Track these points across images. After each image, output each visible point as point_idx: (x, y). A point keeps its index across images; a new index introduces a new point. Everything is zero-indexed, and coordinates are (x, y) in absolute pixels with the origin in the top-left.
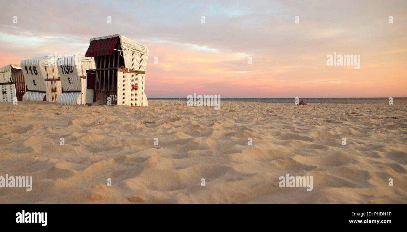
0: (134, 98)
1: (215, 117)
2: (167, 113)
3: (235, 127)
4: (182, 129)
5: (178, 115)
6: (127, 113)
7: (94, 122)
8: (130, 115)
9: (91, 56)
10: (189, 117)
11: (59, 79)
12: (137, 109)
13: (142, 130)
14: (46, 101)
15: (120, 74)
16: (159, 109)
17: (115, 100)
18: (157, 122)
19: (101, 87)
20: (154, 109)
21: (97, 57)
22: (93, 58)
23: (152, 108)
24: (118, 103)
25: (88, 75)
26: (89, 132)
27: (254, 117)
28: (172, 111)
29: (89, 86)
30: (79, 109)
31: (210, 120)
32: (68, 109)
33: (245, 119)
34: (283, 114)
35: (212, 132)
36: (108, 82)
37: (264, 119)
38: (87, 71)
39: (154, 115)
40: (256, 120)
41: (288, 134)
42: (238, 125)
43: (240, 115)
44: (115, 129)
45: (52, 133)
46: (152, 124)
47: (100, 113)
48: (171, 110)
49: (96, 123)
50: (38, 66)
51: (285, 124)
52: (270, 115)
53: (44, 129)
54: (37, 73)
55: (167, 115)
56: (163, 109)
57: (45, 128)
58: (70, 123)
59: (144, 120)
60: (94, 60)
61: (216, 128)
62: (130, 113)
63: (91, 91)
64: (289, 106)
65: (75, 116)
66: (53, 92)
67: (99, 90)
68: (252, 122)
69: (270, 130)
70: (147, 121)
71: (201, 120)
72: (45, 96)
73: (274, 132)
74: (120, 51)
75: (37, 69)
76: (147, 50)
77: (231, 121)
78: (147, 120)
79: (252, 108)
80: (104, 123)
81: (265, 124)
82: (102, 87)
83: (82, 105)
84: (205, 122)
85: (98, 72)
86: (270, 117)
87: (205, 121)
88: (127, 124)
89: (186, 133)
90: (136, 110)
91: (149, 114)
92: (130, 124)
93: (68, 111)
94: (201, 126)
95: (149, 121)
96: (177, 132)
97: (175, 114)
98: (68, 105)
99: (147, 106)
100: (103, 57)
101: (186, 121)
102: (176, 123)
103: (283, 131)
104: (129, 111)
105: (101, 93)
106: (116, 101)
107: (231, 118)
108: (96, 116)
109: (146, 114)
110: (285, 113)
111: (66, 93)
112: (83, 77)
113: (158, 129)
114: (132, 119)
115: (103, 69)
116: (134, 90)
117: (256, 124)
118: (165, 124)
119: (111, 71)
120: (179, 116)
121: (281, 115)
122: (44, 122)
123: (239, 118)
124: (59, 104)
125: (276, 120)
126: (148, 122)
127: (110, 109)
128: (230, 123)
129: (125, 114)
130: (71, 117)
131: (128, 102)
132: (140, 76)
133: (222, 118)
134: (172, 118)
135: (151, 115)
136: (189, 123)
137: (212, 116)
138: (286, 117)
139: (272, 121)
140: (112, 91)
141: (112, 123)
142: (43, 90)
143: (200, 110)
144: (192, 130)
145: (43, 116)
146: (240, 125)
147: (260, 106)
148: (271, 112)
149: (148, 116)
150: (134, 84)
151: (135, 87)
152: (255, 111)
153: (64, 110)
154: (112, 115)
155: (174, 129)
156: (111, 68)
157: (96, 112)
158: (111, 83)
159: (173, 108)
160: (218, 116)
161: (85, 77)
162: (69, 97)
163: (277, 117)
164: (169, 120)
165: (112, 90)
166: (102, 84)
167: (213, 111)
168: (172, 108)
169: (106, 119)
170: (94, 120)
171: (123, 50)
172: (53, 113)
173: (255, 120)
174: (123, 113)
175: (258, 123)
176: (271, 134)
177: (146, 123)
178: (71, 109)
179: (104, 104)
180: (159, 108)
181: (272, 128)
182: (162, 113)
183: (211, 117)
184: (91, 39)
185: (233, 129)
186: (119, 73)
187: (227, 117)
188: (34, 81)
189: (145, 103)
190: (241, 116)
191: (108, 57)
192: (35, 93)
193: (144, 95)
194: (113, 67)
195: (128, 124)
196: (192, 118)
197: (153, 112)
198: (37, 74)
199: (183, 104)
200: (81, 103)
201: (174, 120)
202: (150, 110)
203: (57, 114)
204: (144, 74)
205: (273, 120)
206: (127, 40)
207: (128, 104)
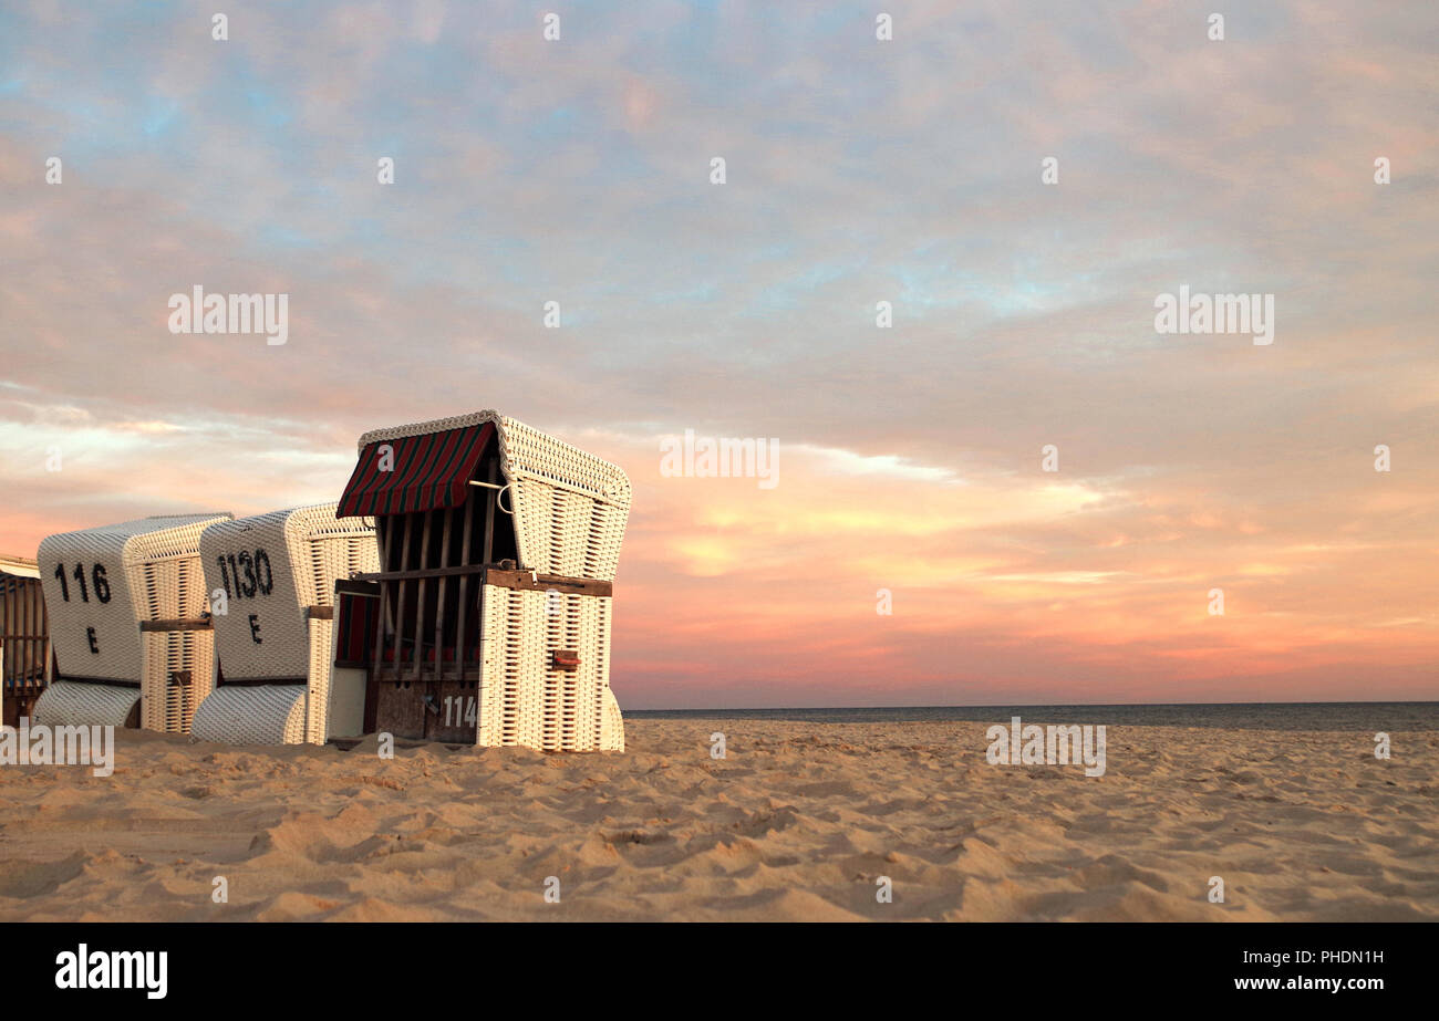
0: (559, 711)
1: (960, 808)
2: (722, 790)
3: (1072, 862)
4: (806, 876)
5: (778, 797)
6: (530, 792)
7: (372, 838)
8: (543, 800)
9: (363, 514)
10: (832, 809)
11: (206, 622)
12: (576, 770)
13: (610, 879)
14: (138, 725)
15: (494, 598)
16: (679, 767)
17: (465, 724)
18: (682, 837)
19: (403, 658)
20: (658, 766)
21: (390, 518)
22: (371, 521)
23: (644, 762)
24: (484, 739)
25: (346, 603)
26: (353, 889)
27: (1160, 807)
28: (745, 778)
29: (347, 655)
30: (294, 769)
31: (939, 822)
32: (247, 768)
33: (1118, 818)
34: (1310, 793)
35: (961, 892)
36: (439, 636)
37: (1213, 818)
38: (340, 584)
39: (664, 802)
40: (1171, 824)
41: (1348, 900)
42: (1087, 853)
43: (1086, 798)
44: (477, 875)
45: (178, 897)
46: (653, 848)
47: (396, 789)
48: (744, 773)
49: (384, 843)
50: (117, 561)
51: (1328, 848)
52: (1240, 797)
53: (136, 872)
54: (108, 594)
55: (723, 797)
56: (703, 768)
57: (141, 870)
58: (261, 844)
59: (615, 827)
60: (373, 533)
61: (975, 871)
62: (541, 790)
63: (355, 679)
64: (1332, 747)
65: (280, 802)
66: (175, 683)
67: (391, 675)
68: (1148, 831)
69: (1255, 878)
70: (630, 831)
71: (893, 823)
72: (138, 706)
73: (1275, 891)
74: (498, 490)
75: (108, 577)
76: (624, 484)
77: (1046, 829)
78: (630, 826)
79: (1142, 757)
80: (421, 842)
81: (1219, 843)
82: (407, 661)
83: (307, 748)
84: (914, 837)
85: (393, 586)
86: (1241, 808)
87: (913, 830)
88: (533, 848)
89: (827, 894)
90: (572, 774)
91: (632, 792)
92: (551, 850)
93: (241, 778)
94: (899, 856)
95: (640, 831)
96: (782, 892)
97: (760, 795)
98: (242, 745)
99: (622, 751)
100: (418, 517)
101: (819, 831)
102: (771, 842)
103: (1321, 884)
104: (535, 781)
105: (402, 687)
106: (472, 725)
107: (1046, 814)
108: (381, 804)
109: (622, 794)
110: (1317, 787)
111: (233, 689)
112: (320, 613)
113: (688, 873)
114: (557, 822)
115: (414, 574)
116: (561, 676)
117: (1170, 846)
118: (720, 845)
119: (453, 582)
120: (783, 804)
121: (1296, 798)
122: (136, 838)
123: (1084, 812)
124: (197, 740)
125: (1277, 822)
126: (637, 839)
127: (445, 766)
128: (1043, 839)
129: (520, 792)
130: (260, 812)
131: (528, 732)
132: (588, 604)
133: (996, 814)
134: (751, 813)
135: (647, 799)
136: (839, 842)
137: (944, 802)
138: (1328, 807)
139: (1255, 832)
140: (455, 679)
141: (456, 840)
142: (129, 677)
143: (884, 769)
144: (858, 881)
145: (128, 806)
146: (1095, 849)
147: (1180, 749)
148: (1245, 779)
149: (631, 803)
150: (562, 646)
151: (563, 661)
152: (1162, 772)
153: (224, 774)
154: (456, 798)
155: (769, 875)
156: (454, 571)
157: (379, 784)
158: (449, 641)
159: (749, 763)
160: (979, 801)
161: (330, 610)
162: (248, 707)
163: (1278, 807)
164: (736, 826)
165: (453, 676)
166: (408, 646)
167: (947, 778)
168: (742, 762)
169: (431, 820)
170: (374, 825)
171: (513, 486)
172: (171, 788)
173: (1168, 822)
174: (509, 788)
175: (1183, 840)
176: (1262, 901)
177: (625, 840)
178: (260, 765)
179: (413, 742)
180: (683, 764)
181: (1259, 867)
182: (695, 790)
183: (943, 808)
184: (363, 437)
185: (1062, 875)
186: (490, 591)
187: (1020, 808)
188: (91, 631)
189: (613, 738)
190: (1092, 802)
191: (438, 514)
192: (93, 688)
193: (608, 695)
194: (465, 563)
195: (540, 848)
196: (847, 813)
197: (652, 783)
198: (105, 599)
199: (798, 741)
200: (305, 736)
201: (760, 826)
202: (636, 773)
203: (195, 794)
204: (610, 596)
205: (1259, 821)
206: (531, 438)
207: (528, 744)
